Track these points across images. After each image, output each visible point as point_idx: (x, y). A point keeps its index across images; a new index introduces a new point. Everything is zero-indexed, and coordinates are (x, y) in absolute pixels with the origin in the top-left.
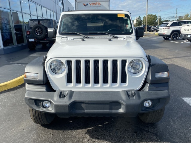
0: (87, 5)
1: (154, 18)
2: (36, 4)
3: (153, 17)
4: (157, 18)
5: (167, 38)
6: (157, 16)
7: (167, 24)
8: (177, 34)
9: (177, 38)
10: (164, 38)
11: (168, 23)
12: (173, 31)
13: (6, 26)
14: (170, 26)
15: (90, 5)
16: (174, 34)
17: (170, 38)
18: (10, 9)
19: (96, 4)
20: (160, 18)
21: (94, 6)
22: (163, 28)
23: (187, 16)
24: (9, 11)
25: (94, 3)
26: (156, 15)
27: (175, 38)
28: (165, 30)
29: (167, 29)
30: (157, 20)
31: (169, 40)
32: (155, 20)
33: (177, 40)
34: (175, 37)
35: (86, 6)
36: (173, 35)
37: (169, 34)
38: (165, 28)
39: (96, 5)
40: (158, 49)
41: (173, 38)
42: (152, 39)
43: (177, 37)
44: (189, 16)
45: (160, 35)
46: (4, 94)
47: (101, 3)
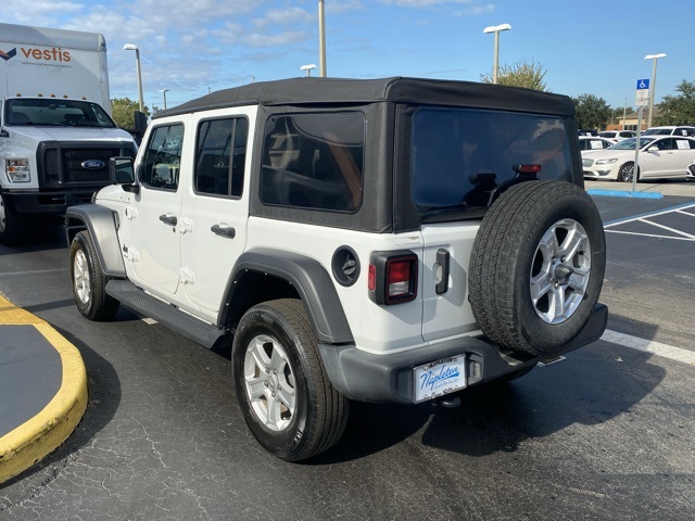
0: (13, 53)
15: (27, 56)
19: (52, 54)
21: (42, 61)
25: (42, 49)
35: (6, 58)
39: (51, 61)
47: (72, 53)
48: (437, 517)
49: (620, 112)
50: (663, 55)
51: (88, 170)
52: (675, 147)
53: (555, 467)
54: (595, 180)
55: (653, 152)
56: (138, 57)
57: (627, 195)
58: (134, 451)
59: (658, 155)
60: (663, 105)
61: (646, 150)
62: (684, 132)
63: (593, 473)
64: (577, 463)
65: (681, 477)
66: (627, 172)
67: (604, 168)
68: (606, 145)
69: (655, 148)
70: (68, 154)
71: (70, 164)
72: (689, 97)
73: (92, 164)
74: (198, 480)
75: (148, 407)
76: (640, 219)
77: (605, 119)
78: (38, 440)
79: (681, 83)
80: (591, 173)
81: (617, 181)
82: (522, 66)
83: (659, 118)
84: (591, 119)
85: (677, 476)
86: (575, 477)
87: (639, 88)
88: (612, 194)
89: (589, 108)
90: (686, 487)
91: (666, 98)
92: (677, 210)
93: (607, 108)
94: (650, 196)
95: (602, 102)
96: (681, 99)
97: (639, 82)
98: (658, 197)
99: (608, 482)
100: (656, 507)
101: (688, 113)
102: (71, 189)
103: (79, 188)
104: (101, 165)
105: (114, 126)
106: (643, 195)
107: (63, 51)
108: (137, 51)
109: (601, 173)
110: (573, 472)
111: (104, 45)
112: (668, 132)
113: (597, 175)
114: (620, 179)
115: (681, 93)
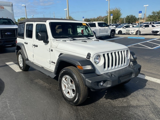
47: (4, 7)
48: (72, 119)
49: (139, 19)
50: (148, 5)
51: (7, 35)
52: (149, 27)
53: (104, 105)
54: (131, 35)
55: (144, 28)
56: (25, 8)
57: (137, 38)
58: (3, 104)
59: (145, 29)
60: (148, 17)
61: (142, 27)
62: (152, 23)
63: (112, 106)
64: (109, 104)
65: (133, 106)
66: (138, 33)
67: (132, 32)
68: (133, 26)
69: (144, 27)
70: (2, 31)
71: (3, 34)
72: (154, 15)
73: (8, 33)
74: (16, 111)
75: (10, 93)
76: (139, 44)
77: (135, 20)
79: (152, 12)
80: (129, 33)
81: (135, 35)
82: (116, 8)
83: (147, 20)
84: (132, 20)
85: (132, 106)
86: (108, 107)
87: (139, 13)
88: (133, 38)
89: (132, 18)
90: (133, 109)
91: (149, 15)
92: (147, 41)
93: (136, 18)
94: (142, 38)
95: (135, 16)
96: (153, 15)
97: (139, 12)
98: (144, 38)
99: (115, 108)
100: (125, 114)
101: (154, 19)
102: (3, 40)
103: (5, 39)
104: (11, 34)
105: (15, 24)
106: (140, 38)
107: (2, 6)
108: (25, 6)
109: (132, 33)
110: (107, 106)
111: (12, 5)
112: (148, 23)
113: (131, 34)
114: (136, 34)
115: (152, 14)
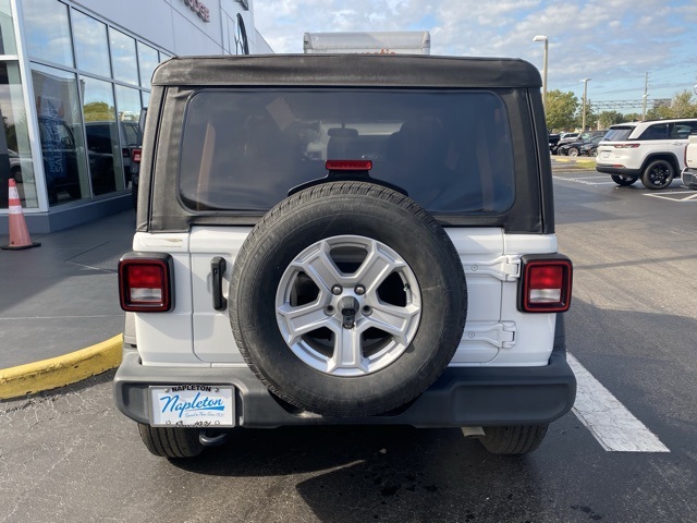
1: (568, 104)
2: (161, 50)
3: (562, 103)
4: (577, 105)
5: (629, 179)
6: (576, 99)
7: (626, 131)
8: (664, 168)
9: (664, 182)
10: (616, 179)
11: (634, 127)
12: (652, 158)
13: (53, 132)
14: (640, 138)
16: (656, 167)
17: (639, 181)
18: (75, 70)
20: (588, 106)
22: (615, 146)
23: (685, 99)
24: (71, 77)
26: (573, 94)
27: (657, 182)
28: (621, 153)
29: (629, 149)
30: (577, 112)
31: (633, 187)
32: (571, 113)
33: (665, 187)
34: (658, 179)
36: (651, 172)
37: (637, 166)
38: (622, 146)
40: (605, 223)
41: (652, 181)
42: (574, 183)
43: (666, 177)
44: (692, 99)
45: (603, 169)
46: (94, 388)
78: (33, 376)
108: (547, 42)
111: (428, 42)
